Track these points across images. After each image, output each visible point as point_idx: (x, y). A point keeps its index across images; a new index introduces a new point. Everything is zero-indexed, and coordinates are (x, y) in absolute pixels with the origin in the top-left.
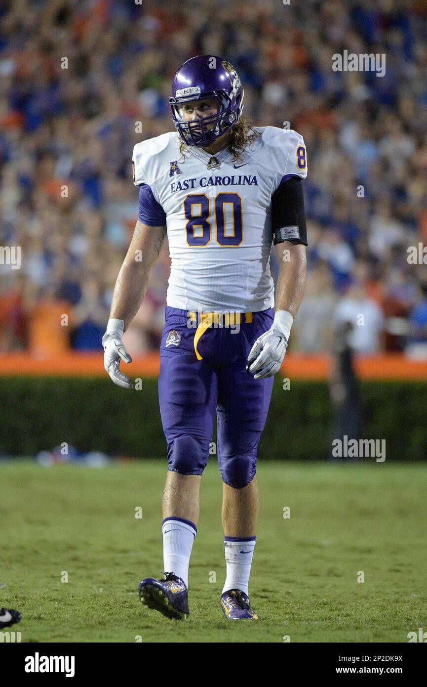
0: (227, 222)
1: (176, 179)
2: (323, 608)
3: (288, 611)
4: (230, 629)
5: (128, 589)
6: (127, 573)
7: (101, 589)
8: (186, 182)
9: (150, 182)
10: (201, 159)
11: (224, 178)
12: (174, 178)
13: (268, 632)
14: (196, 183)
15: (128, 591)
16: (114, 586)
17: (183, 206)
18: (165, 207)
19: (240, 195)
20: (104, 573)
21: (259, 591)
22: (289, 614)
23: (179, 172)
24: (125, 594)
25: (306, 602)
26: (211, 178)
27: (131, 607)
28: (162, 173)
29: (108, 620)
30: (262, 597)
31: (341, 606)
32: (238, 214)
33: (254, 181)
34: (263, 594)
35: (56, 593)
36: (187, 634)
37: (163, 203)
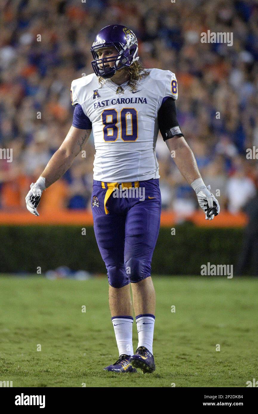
0: (128, 126)
1: (97, 100)
2: (219, 365)
3: (198, 367)
4: (163, 378)
5: (101, 353)
6: (101, 344)
7: (85, 354)
8: (103, 102)
9: (81, 102)
10: (112, 88)
11: (126, 99)
12: (95, 100)
13: (186, 380)
14: (109, 102)
15: (101, 355)
16: (93, 352)
17: (101, 117)
18: (91, 118)
19: (136, 109)
20: (87, 344)
21: (180, 355)
22: (199, 369)
23: (99, 96)
24: (99, 357)
25: (209, 362)
26: (118, 99)
27: (103, 364)
28: (89, 97)
29: (88, 373)
30: (182, 359)
31: (230, 364)
32: (135, 121)
33: (145, 101)
34: (183, 357)
35: (57, 356)
36: (137, 381)
37: (90, 116)
